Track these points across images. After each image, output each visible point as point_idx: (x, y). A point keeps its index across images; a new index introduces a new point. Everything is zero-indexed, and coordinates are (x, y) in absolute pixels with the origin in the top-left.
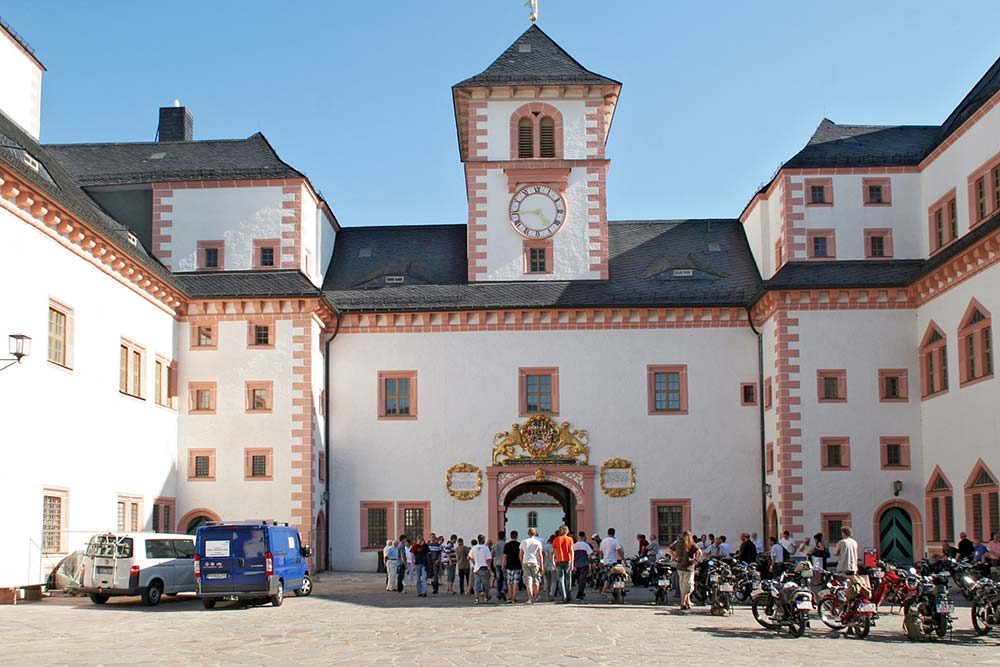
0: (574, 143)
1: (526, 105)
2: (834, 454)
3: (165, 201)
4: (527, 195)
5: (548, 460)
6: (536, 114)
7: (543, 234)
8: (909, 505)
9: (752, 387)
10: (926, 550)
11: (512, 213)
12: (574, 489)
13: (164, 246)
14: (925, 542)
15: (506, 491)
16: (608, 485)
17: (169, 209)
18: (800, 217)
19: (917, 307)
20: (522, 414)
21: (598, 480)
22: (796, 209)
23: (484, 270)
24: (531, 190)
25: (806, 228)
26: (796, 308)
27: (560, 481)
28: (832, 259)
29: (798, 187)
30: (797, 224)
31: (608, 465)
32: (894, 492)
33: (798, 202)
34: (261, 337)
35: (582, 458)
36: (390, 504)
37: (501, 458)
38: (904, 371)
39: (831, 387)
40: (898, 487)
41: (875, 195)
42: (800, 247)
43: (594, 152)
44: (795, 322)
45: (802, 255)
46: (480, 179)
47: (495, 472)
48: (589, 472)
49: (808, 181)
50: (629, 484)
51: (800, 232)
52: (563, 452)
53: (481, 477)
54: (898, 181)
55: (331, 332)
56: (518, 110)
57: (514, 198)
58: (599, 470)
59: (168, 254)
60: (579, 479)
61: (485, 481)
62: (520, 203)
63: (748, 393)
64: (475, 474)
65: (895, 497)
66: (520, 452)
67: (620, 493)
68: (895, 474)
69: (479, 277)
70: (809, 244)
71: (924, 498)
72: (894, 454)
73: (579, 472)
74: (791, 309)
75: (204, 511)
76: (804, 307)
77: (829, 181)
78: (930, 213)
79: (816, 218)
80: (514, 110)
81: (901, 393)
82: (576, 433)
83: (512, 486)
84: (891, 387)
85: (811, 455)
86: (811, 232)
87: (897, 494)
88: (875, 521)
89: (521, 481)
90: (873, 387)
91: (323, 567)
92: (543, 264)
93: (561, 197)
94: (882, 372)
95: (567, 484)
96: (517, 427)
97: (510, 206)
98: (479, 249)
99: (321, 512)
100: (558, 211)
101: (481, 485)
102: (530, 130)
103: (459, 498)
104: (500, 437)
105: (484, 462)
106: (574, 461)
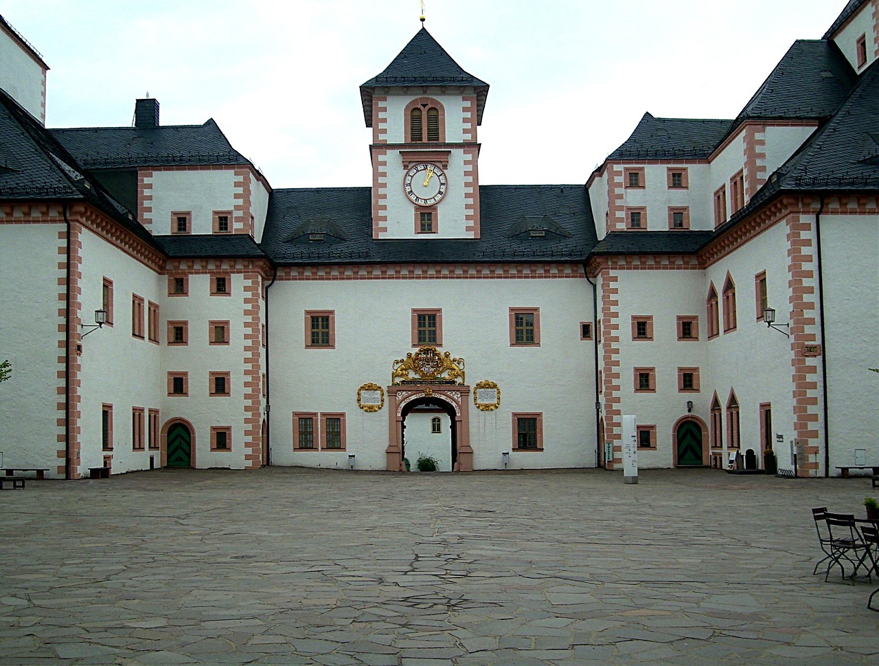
0: (453, 130)
1: (417, 99)
2: (644, 380)
3: (147, 180)
4: (418, 171)
5: (433, 381)
6: (424, 106)
7: (430, 203)
8: (697, 419)
9: (589, 325)
10: (711, 454)
11: (405, 185)
12: (454, 404)
13: (146, 215)
14: (710, 448)
15: (403, 405)
16: (479, 401)
17: (150, 186)
18: (620, 197)
19: (705, 268)
20: (414, 346)
21: (471, 396)
22: (618, 191)
23: (385, 230)
24: (421, 167)
25: (625, 205)
26: (616, 269)
27: (443, 397)
28: (645, 230)
29: (619, 173)
30: (618, 202)
31: (479, 386)
32: (687, 409)
33: (619, 185)
34: (221, 287)
35: (459, 380)
36: (315, 414)
37: (398, 380)
38: (696, 318)
39: (642, 329)
40: (690, 406)
41: (677, 180)
42: (621, 220)
43: (468, 137)
44: (615, 279)
45: (621, 226)
46: (381, 158)
47: (393, 391)
48: (464, 391)
49: (626, 169)
50: (495, 401)
51: (621, 208)
52: (445, 375)
53: (383, 395)
54: (693, 171)
55: (269, 280)
56: (410, 103)
57: (407, 173)
58: (472, 390)
59: (150, 221)
60: (457, 396)
61: (386, 398)
62: (412, 177)
63: (586, 330)
64: (379, 392)
65: (687, 413)
66: (412, 375)
67: (487, 408)
68: (688, 396)
69: (382, 236)
70: (627, 218)
71: (710, 414)
72: (688, 380)
73: (457, 391)
74: (612, 269)
75: (181, 419)
76: (622, 268)
77: (642, 169)
78: (715, 197)
79: (633, 198)
80: (407, 103)
81: (693, 334)
82: (454, 360)
83: (408, 401)
84: (686, 329)
85: (627, 381)
86: (629, 209)
87: (689, 411)
88: (674, 431)
89: (413, 398)
90: (673, 329)
91: (265, 463)
92: (430, 225)
93: (444, 173)
94: (679, 318)
95: (448, 400)
96: (409, 356)
97: (405, 180)
98: (381, 213)
99: (264, 420)
100: (442, 184)
101: (383, 401)
102: (420, 118)
103: (366, 411)
104: (397, 363)
105: (385, 382)
106: (454, 382)
